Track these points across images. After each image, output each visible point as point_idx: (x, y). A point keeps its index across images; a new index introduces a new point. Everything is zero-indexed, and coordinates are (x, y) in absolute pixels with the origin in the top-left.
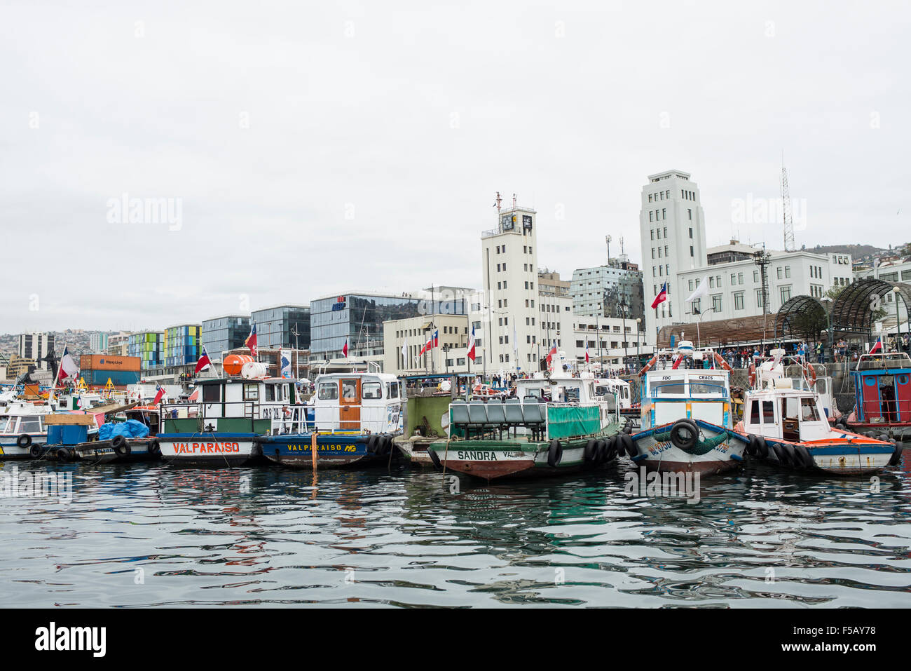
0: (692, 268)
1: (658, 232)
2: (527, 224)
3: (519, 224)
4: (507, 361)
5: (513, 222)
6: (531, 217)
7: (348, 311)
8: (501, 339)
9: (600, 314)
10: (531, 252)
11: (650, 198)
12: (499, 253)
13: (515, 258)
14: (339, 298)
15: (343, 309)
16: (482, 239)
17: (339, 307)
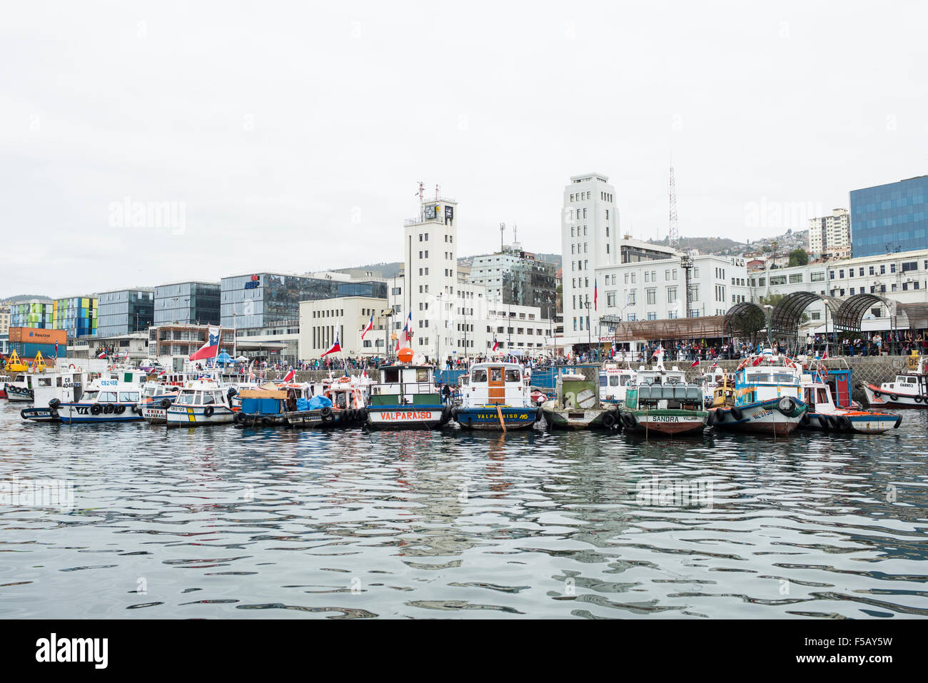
0: (608, 264)
1: (578, 229)
2: (449, 214)
3: (442, 214)
4: (427, 344)
5: (435, 211)
6: (452, 208)
7: (262, 290)
8: (421, 322)
9: (498, 300)
10: (451, 241)
11: (572, 197)
12: (421, 240)
13: (436, 245)
14: (253, 276)
15: (256, 287)
16: (405, 227)
17: (253, 284)
